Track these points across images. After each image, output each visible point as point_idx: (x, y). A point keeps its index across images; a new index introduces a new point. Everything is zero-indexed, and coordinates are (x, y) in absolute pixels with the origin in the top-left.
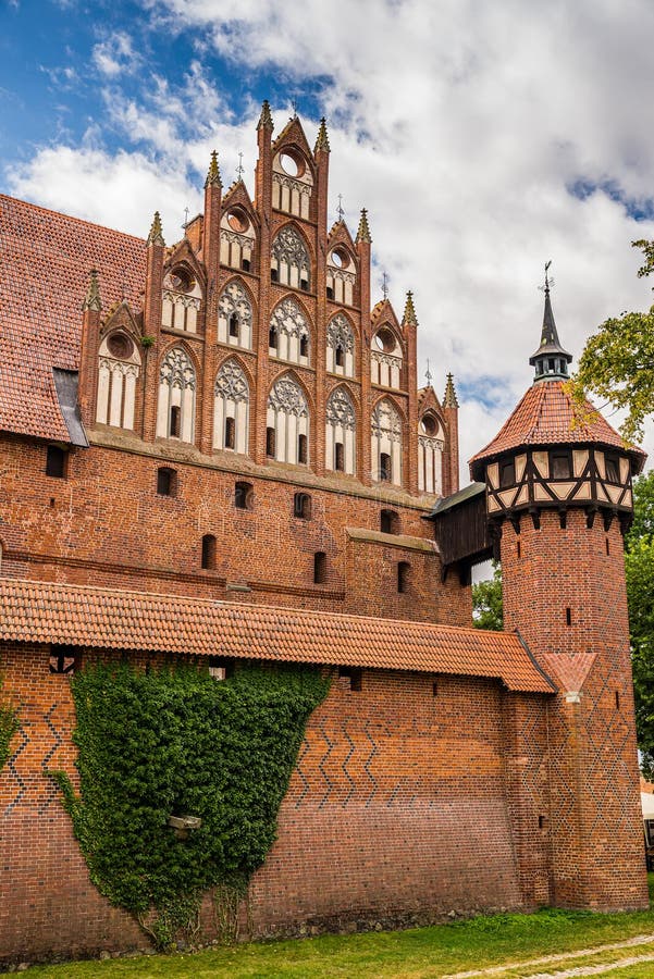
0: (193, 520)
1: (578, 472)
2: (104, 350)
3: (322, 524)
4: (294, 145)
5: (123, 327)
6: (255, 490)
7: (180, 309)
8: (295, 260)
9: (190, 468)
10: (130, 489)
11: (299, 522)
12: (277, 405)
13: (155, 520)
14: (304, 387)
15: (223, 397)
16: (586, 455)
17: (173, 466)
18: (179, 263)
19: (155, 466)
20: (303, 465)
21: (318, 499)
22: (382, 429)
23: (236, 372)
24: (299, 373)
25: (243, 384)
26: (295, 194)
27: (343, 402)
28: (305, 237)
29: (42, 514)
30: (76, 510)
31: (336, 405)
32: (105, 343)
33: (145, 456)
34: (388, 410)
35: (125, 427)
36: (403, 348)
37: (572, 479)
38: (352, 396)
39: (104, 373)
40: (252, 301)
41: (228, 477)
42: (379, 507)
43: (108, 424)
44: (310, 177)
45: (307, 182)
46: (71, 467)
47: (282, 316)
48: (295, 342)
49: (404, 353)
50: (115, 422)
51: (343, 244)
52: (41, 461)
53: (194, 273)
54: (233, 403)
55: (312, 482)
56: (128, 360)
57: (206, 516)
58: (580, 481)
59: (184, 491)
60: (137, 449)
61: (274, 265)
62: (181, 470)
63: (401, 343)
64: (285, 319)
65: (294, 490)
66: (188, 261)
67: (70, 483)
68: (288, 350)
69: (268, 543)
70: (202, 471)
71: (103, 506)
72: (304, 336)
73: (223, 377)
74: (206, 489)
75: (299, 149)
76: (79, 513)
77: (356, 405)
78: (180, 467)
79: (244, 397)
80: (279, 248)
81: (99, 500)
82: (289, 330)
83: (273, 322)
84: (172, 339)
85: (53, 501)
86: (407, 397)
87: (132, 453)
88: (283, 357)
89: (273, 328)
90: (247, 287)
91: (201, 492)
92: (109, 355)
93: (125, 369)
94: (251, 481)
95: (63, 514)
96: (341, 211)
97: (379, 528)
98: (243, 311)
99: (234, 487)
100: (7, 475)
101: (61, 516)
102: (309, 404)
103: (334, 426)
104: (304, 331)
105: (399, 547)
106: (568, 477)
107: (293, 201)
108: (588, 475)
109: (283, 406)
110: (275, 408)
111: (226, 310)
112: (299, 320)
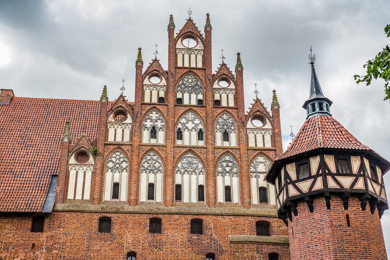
0: (121, 245)
1: (314, 171)
2: (72, 160)
3: (211, 235)
4: (189, 32)
5: (83, 147)
6: (163, 221)
7: (119, 131)
8: (194, 89)
9: (120, 215)
10: (82, 232)
11: (195, 237)
12: (183, 171)
13: (96, 248)
14: (200, 158)
15: (146, 172)
16: (318, 159)
17: (108, 215)
18: (117, 107)
19: (97, 217)
20: (202, 202)
21: (208, 221)
22: (258, 173)
23: (155, 158)
24: (195, 150)
25: (159, 163)
26: (193, 56)
27: (230, 161)
28: (199, 76)
29: (26, 253)
30: (47, 248)
31: (225, 164)
32: (73, 157)
33: (91, 212)
34: (264, 161)
35: (84, 199)
36: (271, 122)
37: (310, 177)
38: (234, 157)
39: (72, 173)
40: (164, 117)
41: (144, 216)
42: (254, 220)
43: (74, 199)
44: (202, 45)
45: (200, 48)
46: (46, 225)
47: (185, 122)
48: (195, 134)
49: (272, 125)
50: (79, 197)
51: (224, 74)
52: (28, 224)
53: (127, 111)
54: (153, 174)
55: (203, 211)
56: (87, 163)
57: (130, 241)
58: (315, 178)
59: (115, 229)
60: (86, 209)
61: (179, 95)
62: (114, 217)
63: (269, 120)
64: (187, 123)
65: (190, 218)
66: (123, 105)
67: (45, 235)
68: (190, 139)
69: (172, 252)
70: (127, 215)
71: (64, 243)
72: (201, 130)
73: (146, 161)
74: (130, 225)
75: (193, 33)
76: (49, 250)
77: (238, 161)
78: (113, 215)
79: (160, 170)
80: (183, 86)
81: (61, 241)
82: (190, 128)
83: (180, 126)
84: (112, 147)
85: (33, 245)
86: (275, 150)
87: (83, 212)
88: (187, 143)
89: (179, 129)
90: (160, 111)
91: (127, 228)
92: (75, 163)
93: (85, 168)
94: (161, 216)
95: (40, 251)
96: (223, 58)
97: (255, 233)
98: (159, 124)
99: (148, 222)
100: (8, 235)
101: (38, 253)
102: (204, 167)
103: (223, 176)
104: (201, 127)
105: (268, 243)
106: (308, 176)
107: (191, 60)
108: (320, 172)
109: (186, 171)
110: (181, 173)
111: (148, 126)
112: (197, 121)
